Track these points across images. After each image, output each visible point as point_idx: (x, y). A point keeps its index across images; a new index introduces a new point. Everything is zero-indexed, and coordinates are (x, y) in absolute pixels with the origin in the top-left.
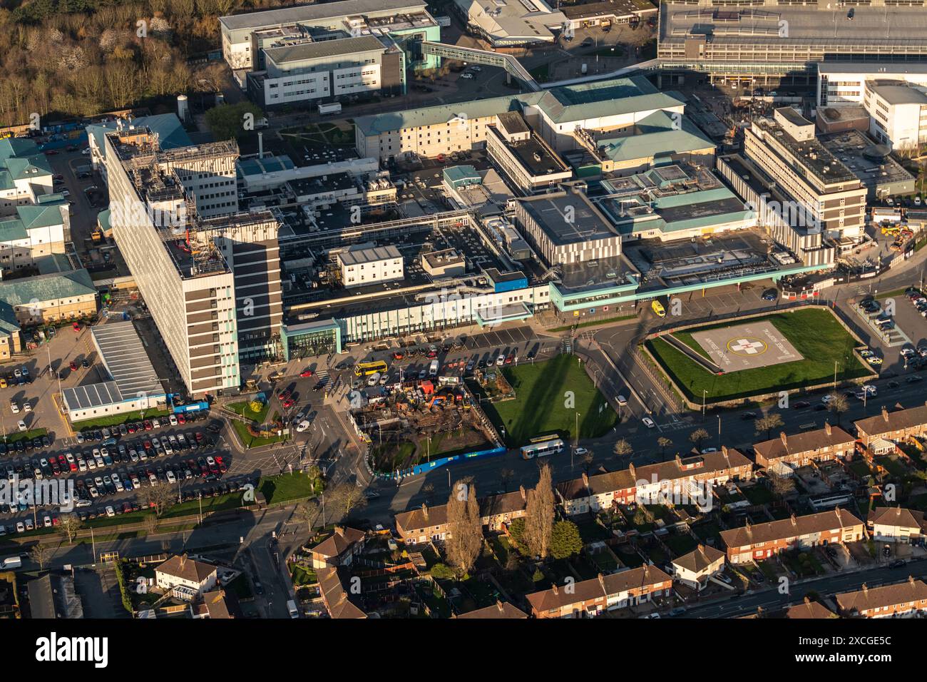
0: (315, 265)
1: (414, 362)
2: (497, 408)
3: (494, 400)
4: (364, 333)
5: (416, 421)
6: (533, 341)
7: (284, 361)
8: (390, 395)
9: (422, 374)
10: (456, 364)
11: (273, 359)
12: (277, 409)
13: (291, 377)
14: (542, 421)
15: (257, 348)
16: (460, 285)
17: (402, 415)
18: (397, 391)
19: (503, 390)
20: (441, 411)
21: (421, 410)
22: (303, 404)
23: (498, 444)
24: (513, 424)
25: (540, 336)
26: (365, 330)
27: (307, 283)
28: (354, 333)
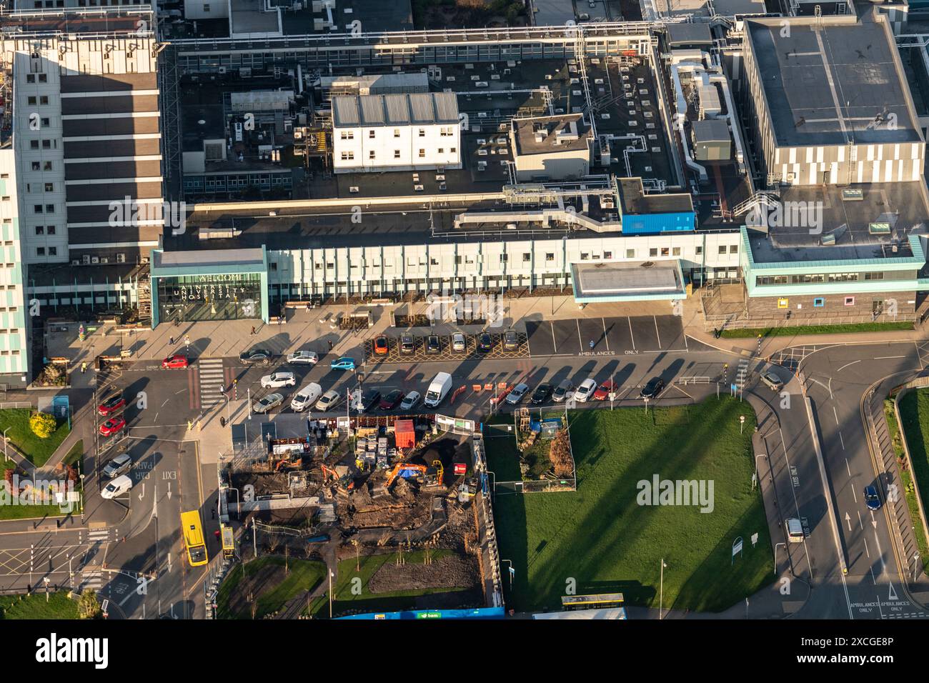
0: (293, 108)
1: (406, 366)
2: (528, 506)
3: (530, 487)
4: (327, 285)
5: (352, 511)
6: (673, 354)
7: (146, 322)
8: (323, 440)
9: (409, 401)
10: (488, 386)
11: (127, 315)
12: (85, 435)
13: (148, 363)
14: (610, 555)
15: (99, 288)
16: (555, 206)
17: (328, 493)
18: (342, 433)
19: (557, 467)
20: (410, 496)
21: (371, 486)
22: (140, 432)
23: (496, 598)
24: (547, 553)
25: (693, 344)
26: (330, 279)
27: (261, 148)
28: (307, 280)
